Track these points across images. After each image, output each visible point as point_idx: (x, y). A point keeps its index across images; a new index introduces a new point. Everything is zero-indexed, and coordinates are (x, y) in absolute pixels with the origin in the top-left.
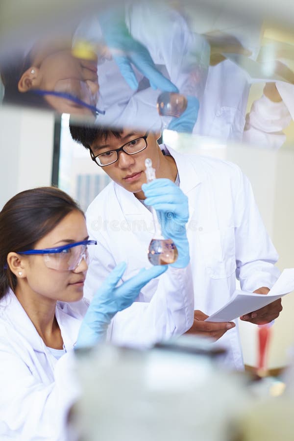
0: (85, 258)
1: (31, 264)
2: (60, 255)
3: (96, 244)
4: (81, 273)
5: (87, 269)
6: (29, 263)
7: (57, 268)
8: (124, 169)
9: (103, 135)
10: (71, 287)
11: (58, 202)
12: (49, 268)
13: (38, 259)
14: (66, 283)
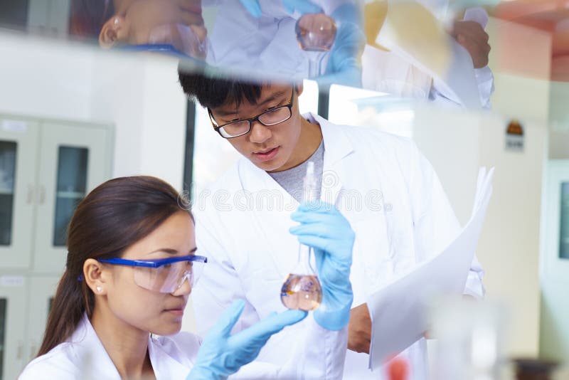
0: (189, 277)
1: (115, 277)
2: (156, 270)
3: (206, 261)
4: (181, 297)
5: (189, 292)
6: (113, 275)
7: (151, 289)
8: (257, 144)
9: (235, 102)
10: (167, 315)
11: (160, 197)
12: (140, 287)
13: (126, 271)
14: (160, 308)
